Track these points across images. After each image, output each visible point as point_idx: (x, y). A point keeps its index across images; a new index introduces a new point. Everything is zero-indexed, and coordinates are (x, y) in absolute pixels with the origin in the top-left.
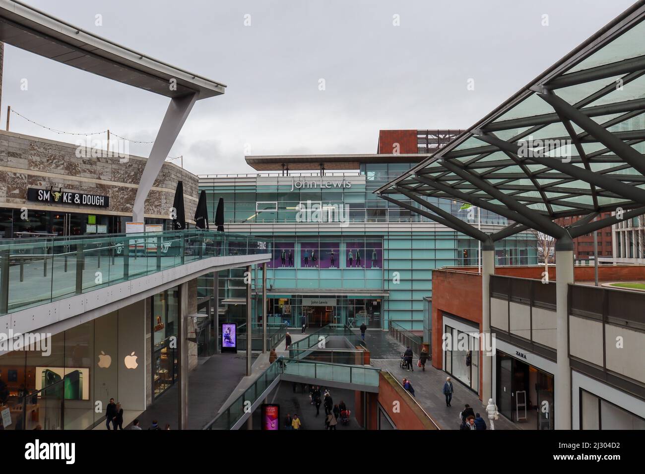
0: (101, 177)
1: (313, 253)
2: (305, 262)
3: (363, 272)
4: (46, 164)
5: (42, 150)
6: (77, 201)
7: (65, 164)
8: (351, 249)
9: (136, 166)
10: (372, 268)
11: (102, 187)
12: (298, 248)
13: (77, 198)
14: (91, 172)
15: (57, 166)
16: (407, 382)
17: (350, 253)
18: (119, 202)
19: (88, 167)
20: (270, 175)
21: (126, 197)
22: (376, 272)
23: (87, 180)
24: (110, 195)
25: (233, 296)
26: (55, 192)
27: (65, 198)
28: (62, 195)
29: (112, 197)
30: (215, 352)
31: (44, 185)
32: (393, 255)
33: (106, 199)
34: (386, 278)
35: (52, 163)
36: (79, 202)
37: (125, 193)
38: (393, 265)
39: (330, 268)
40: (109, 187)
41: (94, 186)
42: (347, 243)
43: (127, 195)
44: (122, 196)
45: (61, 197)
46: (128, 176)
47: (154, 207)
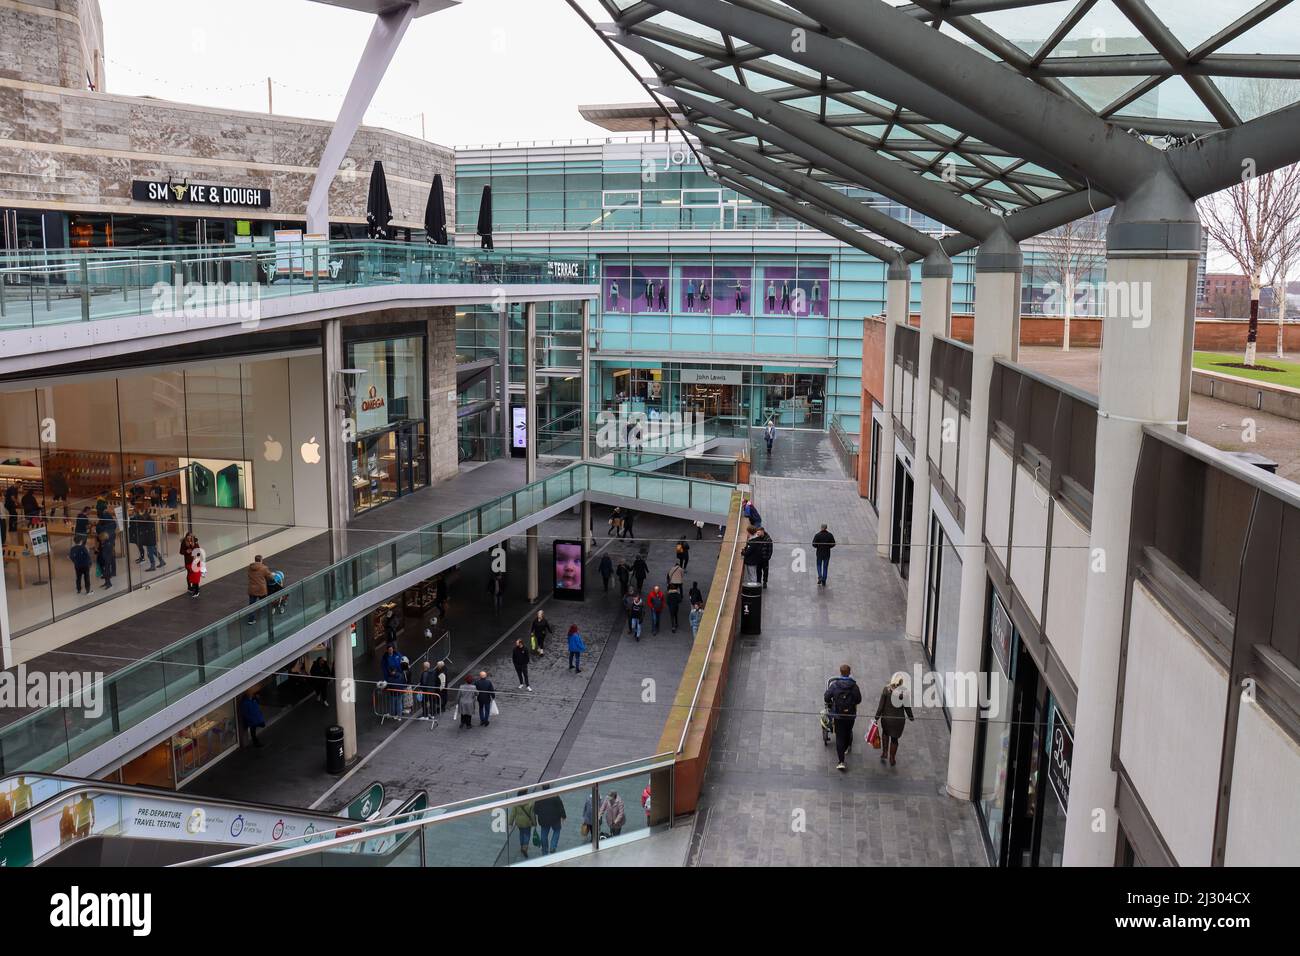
0: (255, 157)
1: (702, 287)
2: (689, 301)
3: (791, 322)
4: (159, 141)
5: (150, 118)
6: (213, 198)
7: (191, 139)
8: (772, 280)
9: (318, 136)
10: (810, 316)
11: (256, 173)
12: (675, 277)
13: (213, 194)
14: (237, 151)
15: (179, 144)
16: (749, 503)
17: (771, 287)
18: (290, 197)
19: (232, 142)
20: (630, 141)
21: (301, 189)
22: (816, 322)
23: (229, 166)
24: (272, 187)
25: (560, 363)
26: (175, 185)
27: (193, 194)
28: (189, 190)
29: (277, 190)
30: (500, 454)
31: (159, 175)
32: (847, 293)
33: (266, 194)
34: (833, 334)
35: (169, 138)
36: (217, 199)
37: (300, 183)
38: (847, 312)
39: (732, 315)
40: (270, 174)
41: (244, 173)
42: (766, 269)
43: (304, 185)
44: (294, 188)
45: (187, 194)
46: (304, 154)
47: (352, 205)
